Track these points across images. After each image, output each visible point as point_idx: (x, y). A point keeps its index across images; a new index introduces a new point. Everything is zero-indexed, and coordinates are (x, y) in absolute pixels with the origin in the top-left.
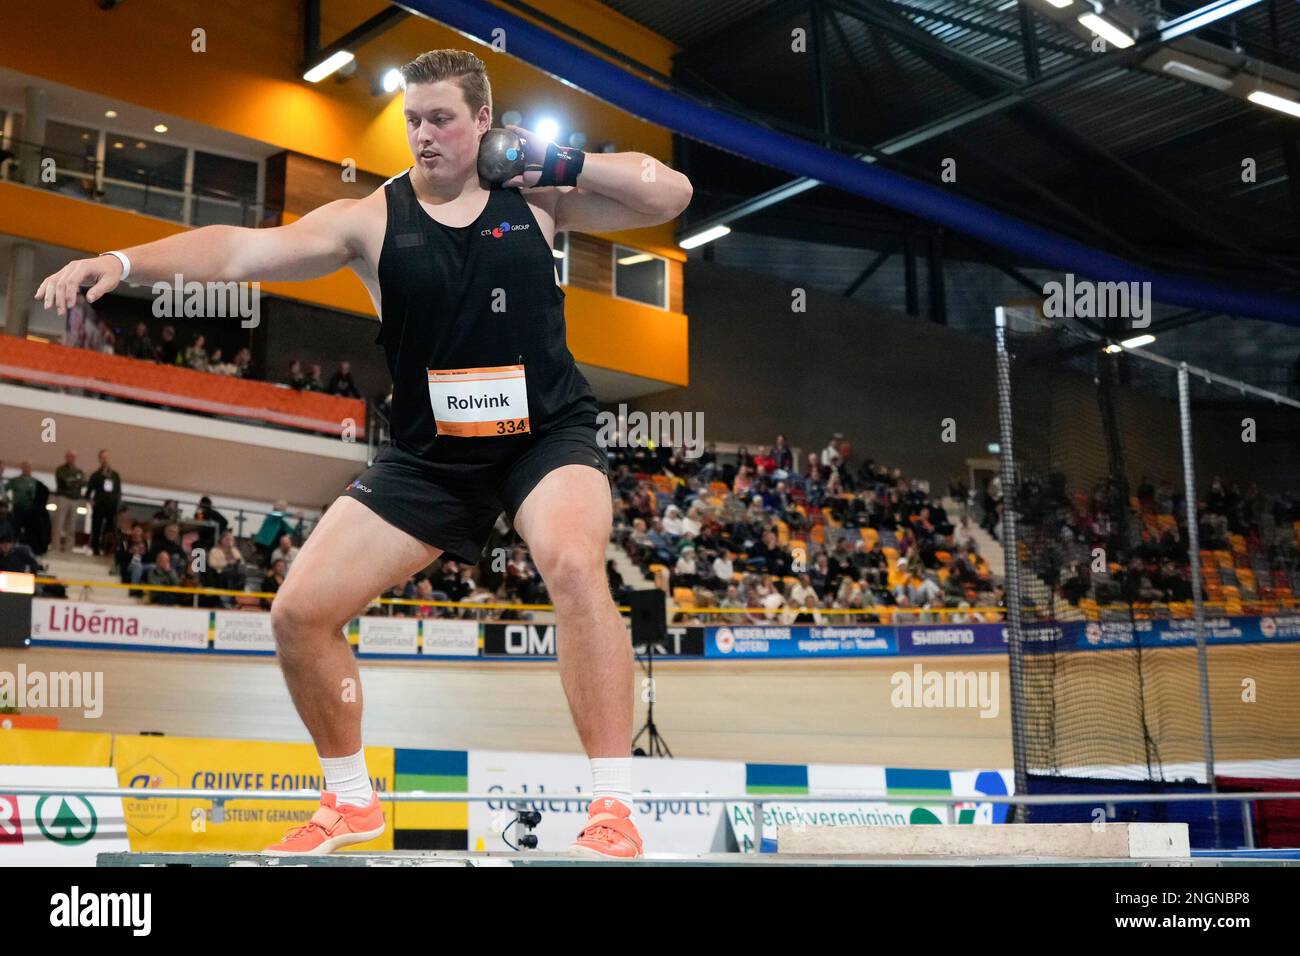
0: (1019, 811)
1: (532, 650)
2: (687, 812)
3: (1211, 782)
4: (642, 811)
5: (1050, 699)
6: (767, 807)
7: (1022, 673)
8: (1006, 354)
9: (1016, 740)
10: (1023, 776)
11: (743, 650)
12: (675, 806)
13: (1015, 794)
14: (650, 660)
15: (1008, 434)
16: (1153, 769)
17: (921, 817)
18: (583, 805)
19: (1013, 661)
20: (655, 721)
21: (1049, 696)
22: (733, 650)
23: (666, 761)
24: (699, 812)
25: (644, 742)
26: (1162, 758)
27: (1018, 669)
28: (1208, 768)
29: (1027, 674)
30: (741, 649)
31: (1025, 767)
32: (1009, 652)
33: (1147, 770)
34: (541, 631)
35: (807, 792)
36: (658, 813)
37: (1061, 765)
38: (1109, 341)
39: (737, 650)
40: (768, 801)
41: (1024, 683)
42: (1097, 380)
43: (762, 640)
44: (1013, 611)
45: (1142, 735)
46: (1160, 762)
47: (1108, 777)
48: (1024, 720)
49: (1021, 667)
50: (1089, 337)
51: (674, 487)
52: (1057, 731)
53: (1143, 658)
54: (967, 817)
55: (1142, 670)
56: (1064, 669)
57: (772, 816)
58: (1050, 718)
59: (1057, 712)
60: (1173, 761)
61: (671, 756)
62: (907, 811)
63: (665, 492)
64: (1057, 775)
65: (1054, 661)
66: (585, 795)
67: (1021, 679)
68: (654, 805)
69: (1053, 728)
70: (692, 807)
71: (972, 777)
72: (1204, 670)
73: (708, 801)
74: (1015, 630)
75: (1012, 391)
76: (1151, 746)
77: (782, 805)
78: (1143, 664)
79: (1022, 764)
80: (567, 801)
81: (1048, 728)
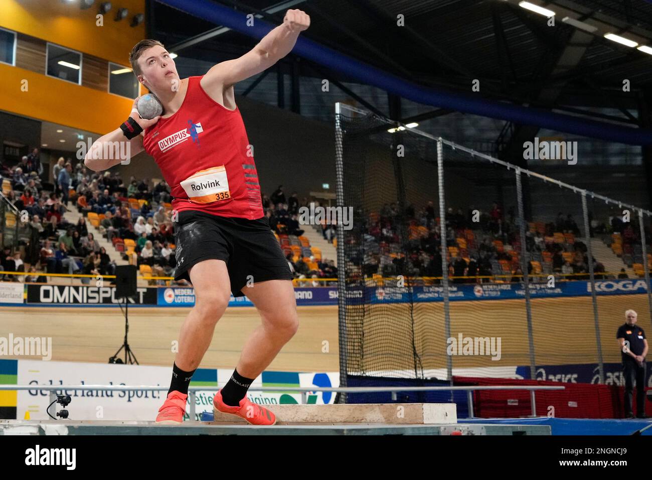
0: (342, 396)
1: (55, 301)
2: (146, 396)
3: (450, 379)
4: (120, 396)
5: (361, 331)
6: (198, 394)
7: (345, 316)
8: (340, 130)
9: (341, 355)
10: (345, 376)
11: (179, 302)
12: (139, 393)
13: (340, 386)
14: (127, 307)
15: (341, 176)
16: (418, 372)
17: (286, 400)
18: (85, 392)
19: (341, 309)
20: (129, 343)
21: (360, 329)
22: (174, 301)
23: (135, 366)
24: (154, 397)
25: (122, 355)
26: (423, 365)
27: (344, 313)
28: (448, 372)
29: (348, 316)
30: (178, 301)
31: (346, 371)
32: (339, 304)
33: (415, 373)
34: (61, 289)
35: (217, 385)
36: (129, 397)
37: (366, 369)
38: (399, 124)
39: (176, 301)
40: (199, 390)
41: (347, 322)
42: (391, 147)
43: (190, 296)
44: (341, 280)
45: (413, 352)
46: (422, 368)
47: (393, 377)
48: (346, 343)
49: (345, 312)
50: (387, 121)
51: (141, 205)
52: (364, 350)
53: (414, 308)
54: (312, 400)
55: (413, 315)
56: (369, 314)
57: (200, 399)
58: (361, 342)
59: (365, 339)
60: (430, 367)
61: (138, 364)
62: (278, 396)
63: (135, 208)
64: (364, 375)
65: (364, 309)
66: (85, 386)
67: (345, 319)
68: (127, 393)
69: (362, 348)
70: (150, 394)
71: (311, 376)
72: (447, 314)
73: (158, 390)
74: (342, 291)
75: (343, 151)
76: (417, 358)
77: (206, 392)
78: (414, 311)
79: (344, 369)
80: (76, 390)
81: (359, 348)
